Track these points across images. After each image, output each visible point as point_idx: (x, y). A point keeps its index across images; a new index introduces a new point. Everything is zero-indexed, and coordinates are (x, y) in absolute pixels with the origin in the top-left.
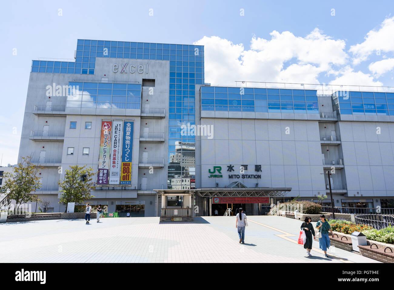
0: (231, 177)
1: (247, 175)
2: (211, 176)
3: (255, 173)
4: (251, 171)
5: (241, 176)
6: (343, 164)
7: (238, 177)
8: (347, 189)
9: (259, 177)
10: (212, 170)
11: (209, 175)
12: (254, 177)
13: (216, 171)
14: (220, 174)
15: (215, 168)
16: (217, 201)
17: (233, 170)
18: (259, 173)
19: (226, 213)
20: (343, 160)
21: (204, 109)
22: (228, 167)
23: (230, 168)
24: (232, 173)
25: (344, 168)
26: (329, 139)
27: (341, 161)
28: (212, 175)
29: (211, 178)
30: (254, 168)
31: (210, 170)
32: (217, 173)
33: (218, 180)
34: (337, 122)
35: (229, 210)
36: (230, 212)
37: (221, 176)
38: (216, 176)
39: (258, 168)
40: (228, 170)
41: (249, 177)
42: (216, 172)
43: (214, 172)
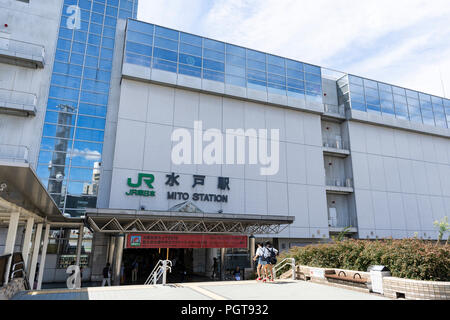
0: (171, 196)
1: (202, 195)
2: (132, 193)
3: (217, 192)
4: (210, 187)
5: (191, 196)
6: (353, 187)
7: (186, 196)
8: (357, 227)
9: (224, 199)
10: (134, 181)
11: (128, 189)
12: (216, 199)
13: (143, 182)
14: (150, 190)
15: (141, 176)
16: (136, 243)
17: (178, 184)
18: (224, 193)
19: (155, 275)
20: (352, 180)
21: (130, 61)
22: (168, 176)
23: (172, 179)
24: (175, 189)
25: (353, 193)
26: (334, 146)
27: (349, 181)
28: (134, 190)
29: (130, 197)
30: (215, 182)
31: (130, 180)
32: (144, 187)
33: (145, 201)
34: (344, 120)
35: (165, 266)
36: (168, 271)
37: (153, 194)
38: (141, 193)
39: (223, 183)
40: (167, 183)
41: (206, 198)
42: (142, 185)
43: (139, 184)
